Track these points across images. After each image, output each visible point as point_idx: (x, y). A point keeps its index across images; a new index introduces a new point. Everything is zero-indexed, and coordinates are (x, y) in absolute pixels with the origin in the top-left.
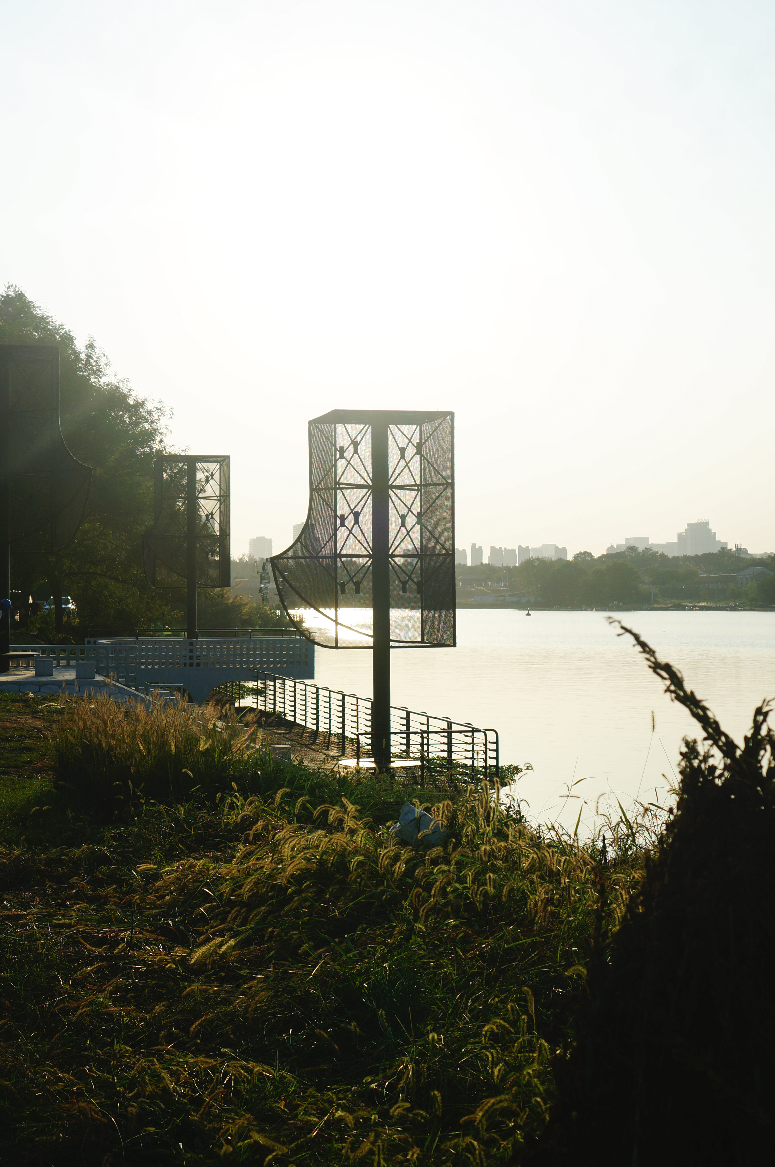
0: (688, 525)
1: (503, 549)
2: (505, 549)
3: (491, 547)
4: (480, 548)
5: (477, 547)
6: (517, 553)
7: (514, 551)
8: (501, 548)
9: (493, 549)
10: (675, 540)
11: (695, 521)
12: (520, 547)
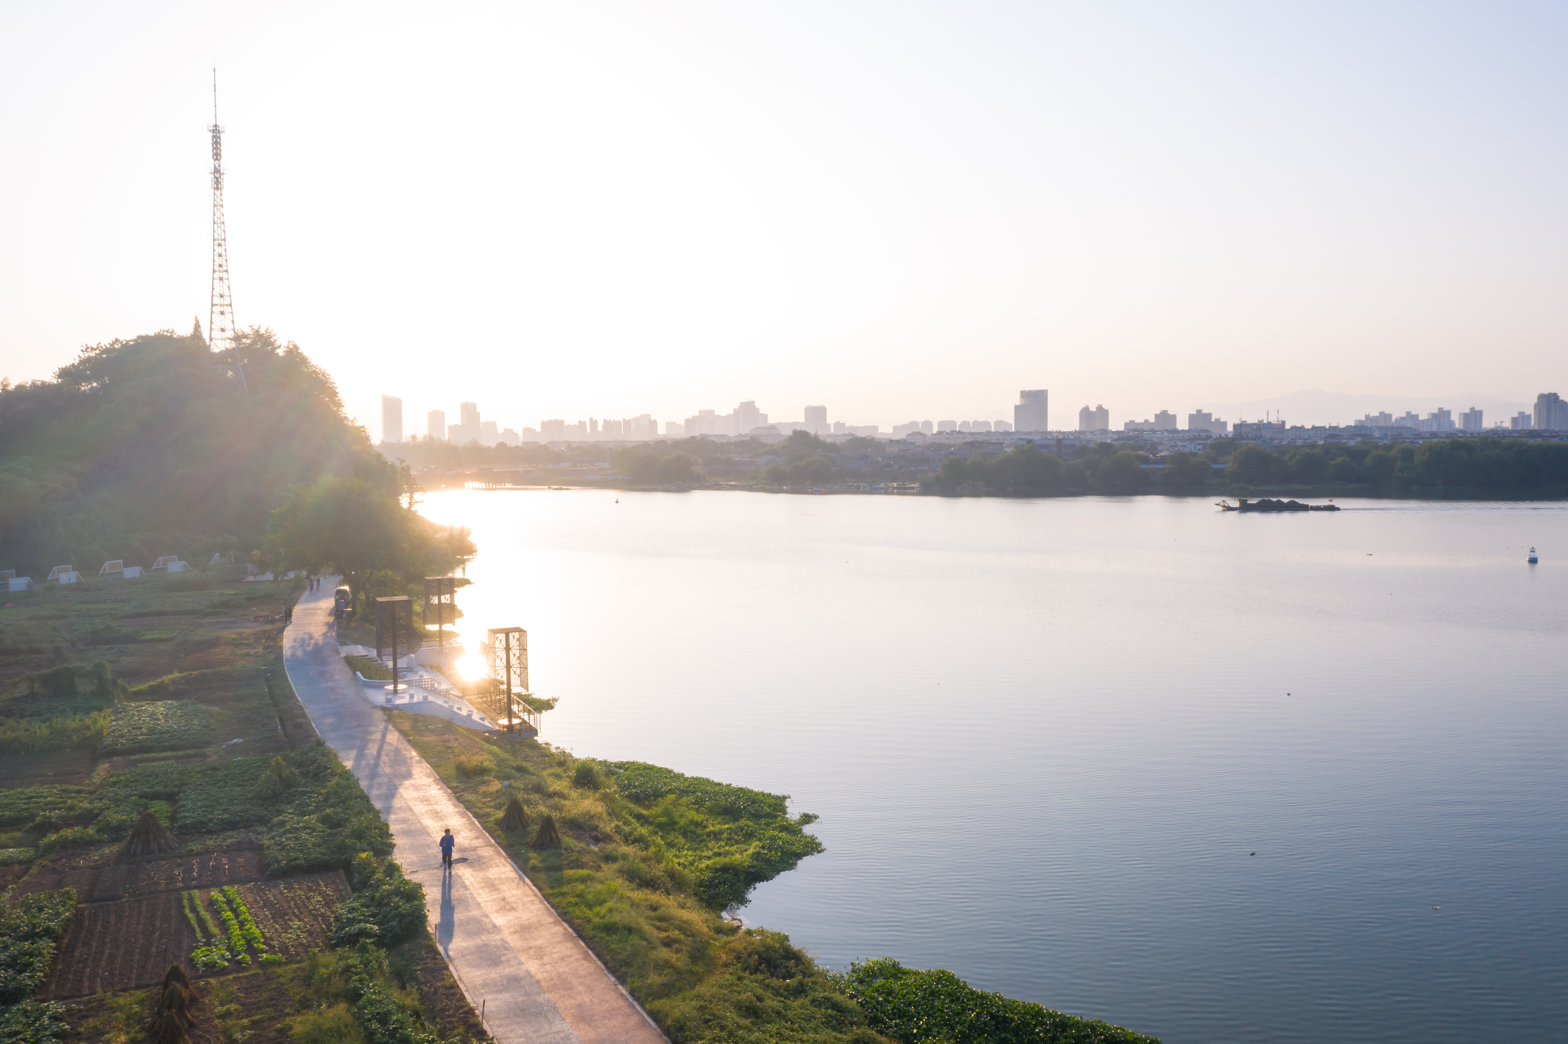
0: (741, 403)
10: (732, 412)
11: (745, 400)
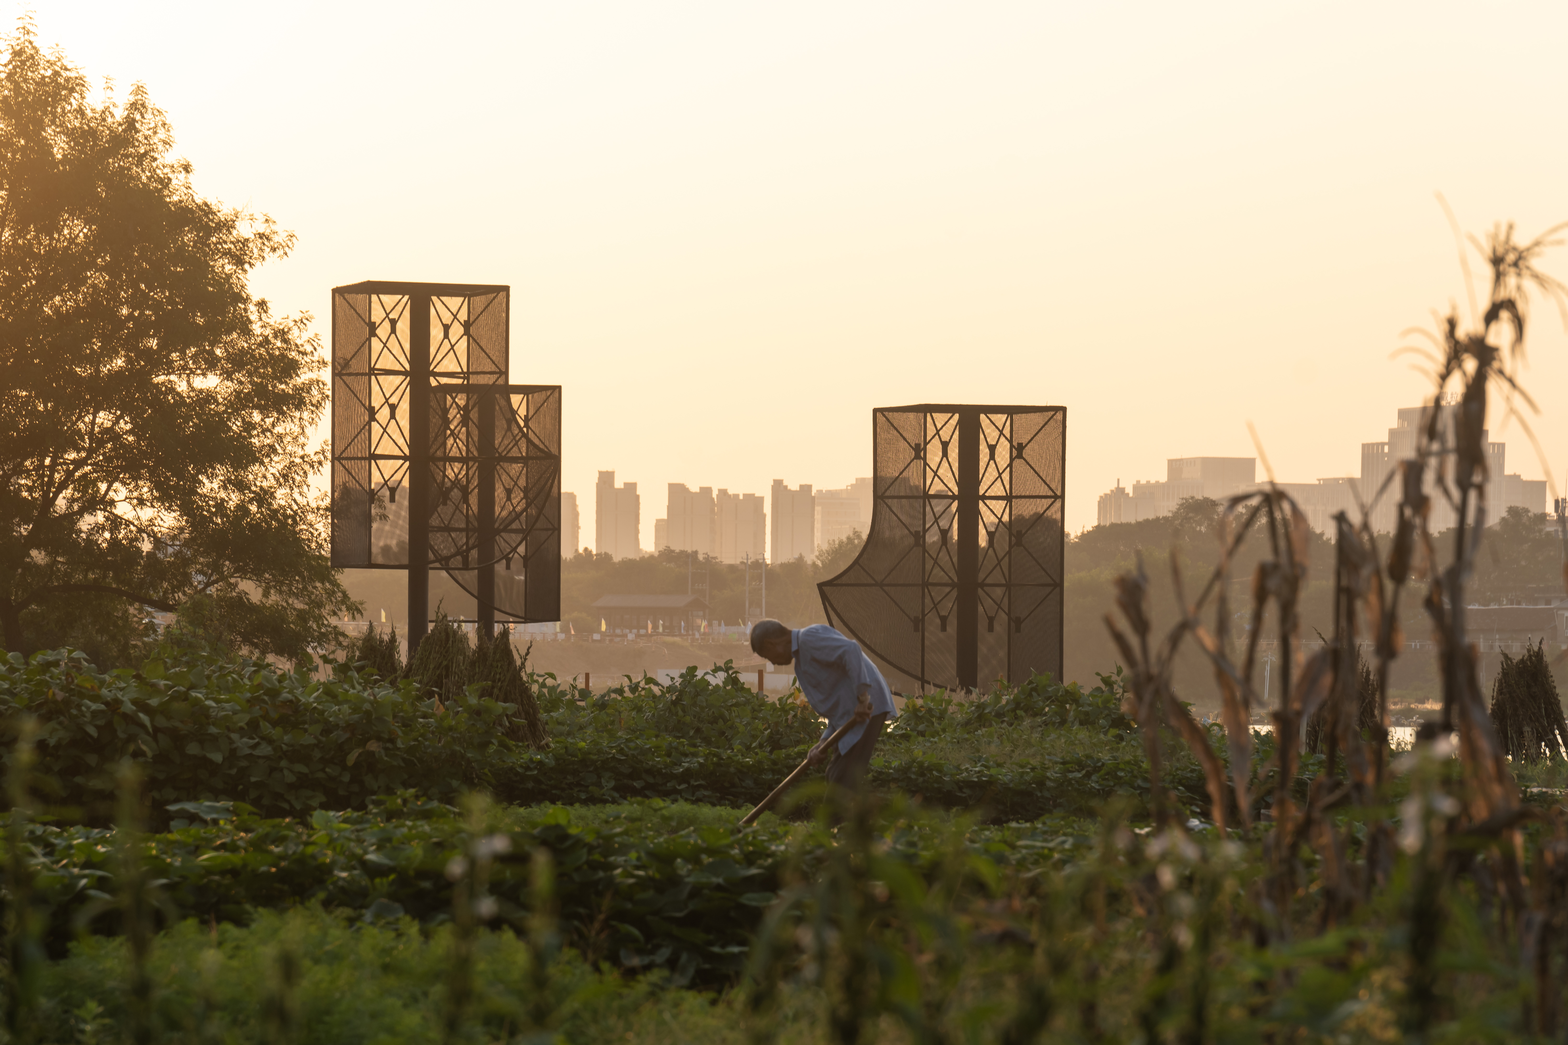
1: (715, 494)
2: (723, 493)
3: (672, 487)
4: (631, 487)
5: (619, 484)
6: (767, 509)
7: (755, 502)
8: (706, 491)
9: (677, 491)
12: (778, 487)
